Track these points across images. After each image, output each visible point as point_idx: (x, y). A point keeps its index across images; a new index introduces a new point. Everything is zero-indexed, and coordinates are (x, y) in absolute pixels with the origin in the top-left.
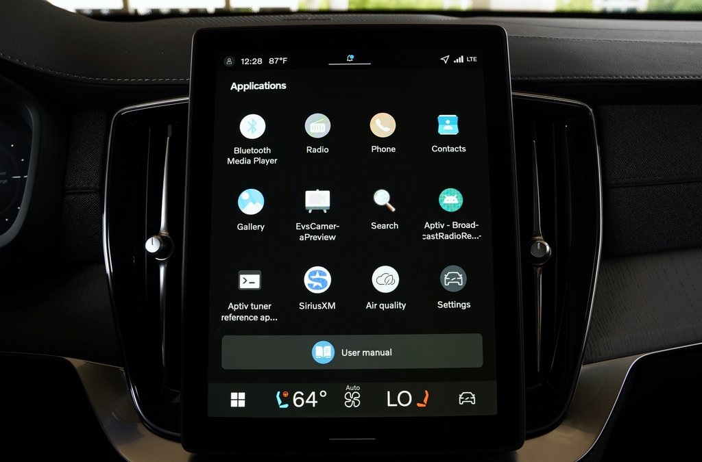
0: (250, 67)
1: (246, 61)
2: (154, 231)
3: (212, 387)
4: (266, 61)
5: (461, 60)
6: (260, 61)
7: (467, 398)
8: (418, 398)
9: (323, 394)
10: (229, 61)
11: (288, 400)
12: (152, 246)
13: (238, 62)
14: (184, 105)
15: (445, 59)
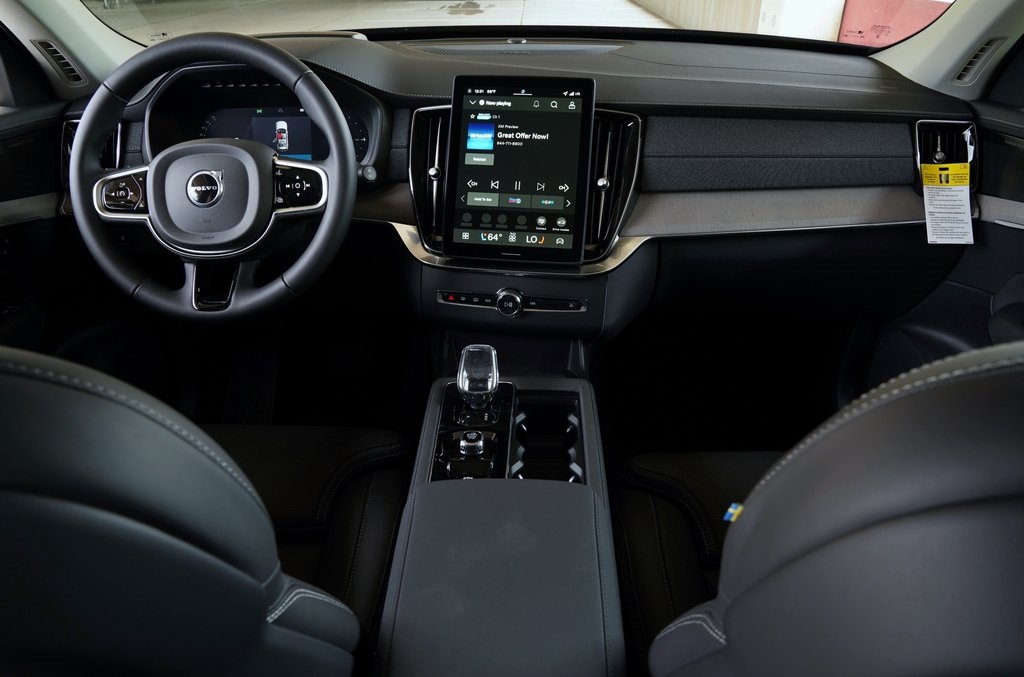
0: (479, 94)
1: (477, 91)
2: (433, 166)
3: (456, 231)
4: (485, 91)
5: (572, 94)
6: (481, 91)
7: (560, 241)
8: (540, 239)
9: (501, 235)
10: (470, 91)
11: (486, 237)
12: (432, 172)
13: (473, 92)
14: (449, 109)
15: (565, 94)
